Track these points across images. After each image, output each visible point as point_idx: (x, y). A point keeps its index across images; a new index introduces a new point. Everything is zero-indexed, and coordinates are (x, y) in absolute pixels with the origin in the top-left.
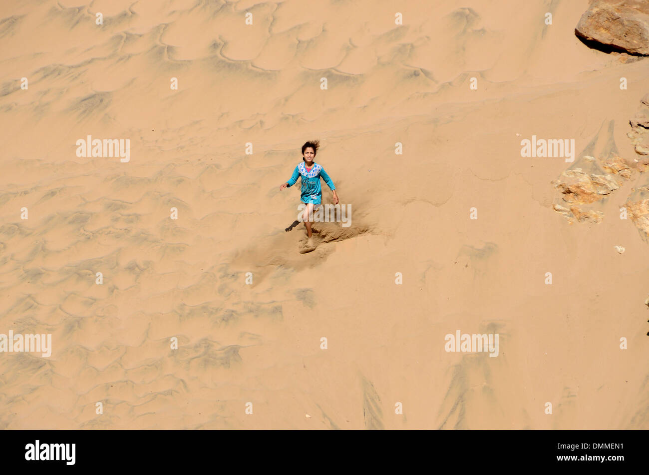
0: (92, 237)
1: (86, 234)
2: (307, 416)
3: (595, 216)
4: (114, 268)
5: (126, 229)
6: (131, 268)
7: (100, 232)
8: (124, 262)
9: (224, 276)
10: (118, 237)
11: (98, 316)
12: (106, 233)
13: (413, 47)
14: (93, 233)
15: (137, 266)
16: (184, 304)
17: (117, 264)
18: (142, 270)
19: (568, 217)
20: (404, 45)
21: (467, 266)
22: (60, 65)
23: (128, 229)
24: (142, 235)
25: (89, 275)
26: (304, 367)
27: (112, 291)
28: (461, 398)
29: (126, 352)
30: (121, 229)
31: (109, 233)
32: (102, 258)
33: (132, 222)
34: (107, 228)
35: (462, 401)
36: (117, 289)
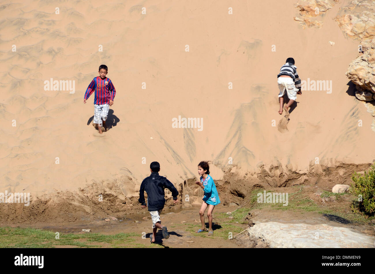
0: (27, 33)
1: (24, 31)
2: (151, 138)
3: (318, 24)
4: (40, 51)
5: (47, 29)
6: (50, 52)
7: (32, 30)
8: (46, 48)
9: (104, 57)
10: (42, 33)
11: (31, 79)
12: (35, 31)
14: (28, 31)
15: (54, 51)
16: (81, 73)
17: (42, 49)
18: (56, 53)
19: (303, 25)
21: (244, 53)
23: (48, 29)
24: (57, 33)
25: (26, 55)
26: (150, 110)
27: (39, 65)
28: (240, 128)
29: (47, 100)
30: (44, 29)
31: (37, 31)
32: (33, 46)
33: (50, 24)
34: (36, 28)
35: (240, 130)
36: (42, 63)
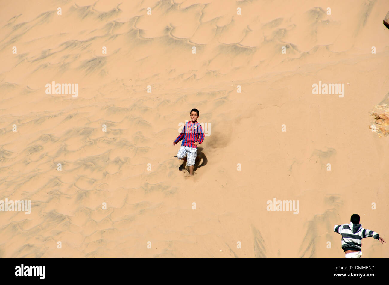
0: (93, 143)
1: (90, 141)
2: (221, 251)
4: (106, 161)
5: (114, 139)
6: (117, 161)
7: (99, 140)
8: (113, 158)
9: (171, 167)
10: (109, 143)
11: (97, 190)
12: (102, 140)
13: (285, 30)
14: (94, 141)
15: (120, 160)
16: (148, 184)
17: (109, 159)
18: (123, 163)
19: (378, 133)
20: (280, 30)
21: (317, 162)
22: (76, 41)
23: (115, 138)
24: (124, 142)
25: (92, 165)
26: (219, 221)
27: (105, 175)
28: (313, 241)
29: (113, 212)
30: (111, 138)
31: (104, 140)
32: (99, 155)
33: (117, 134)
34: (103, 137)
35: (314, 243)
36: (108, 174)
